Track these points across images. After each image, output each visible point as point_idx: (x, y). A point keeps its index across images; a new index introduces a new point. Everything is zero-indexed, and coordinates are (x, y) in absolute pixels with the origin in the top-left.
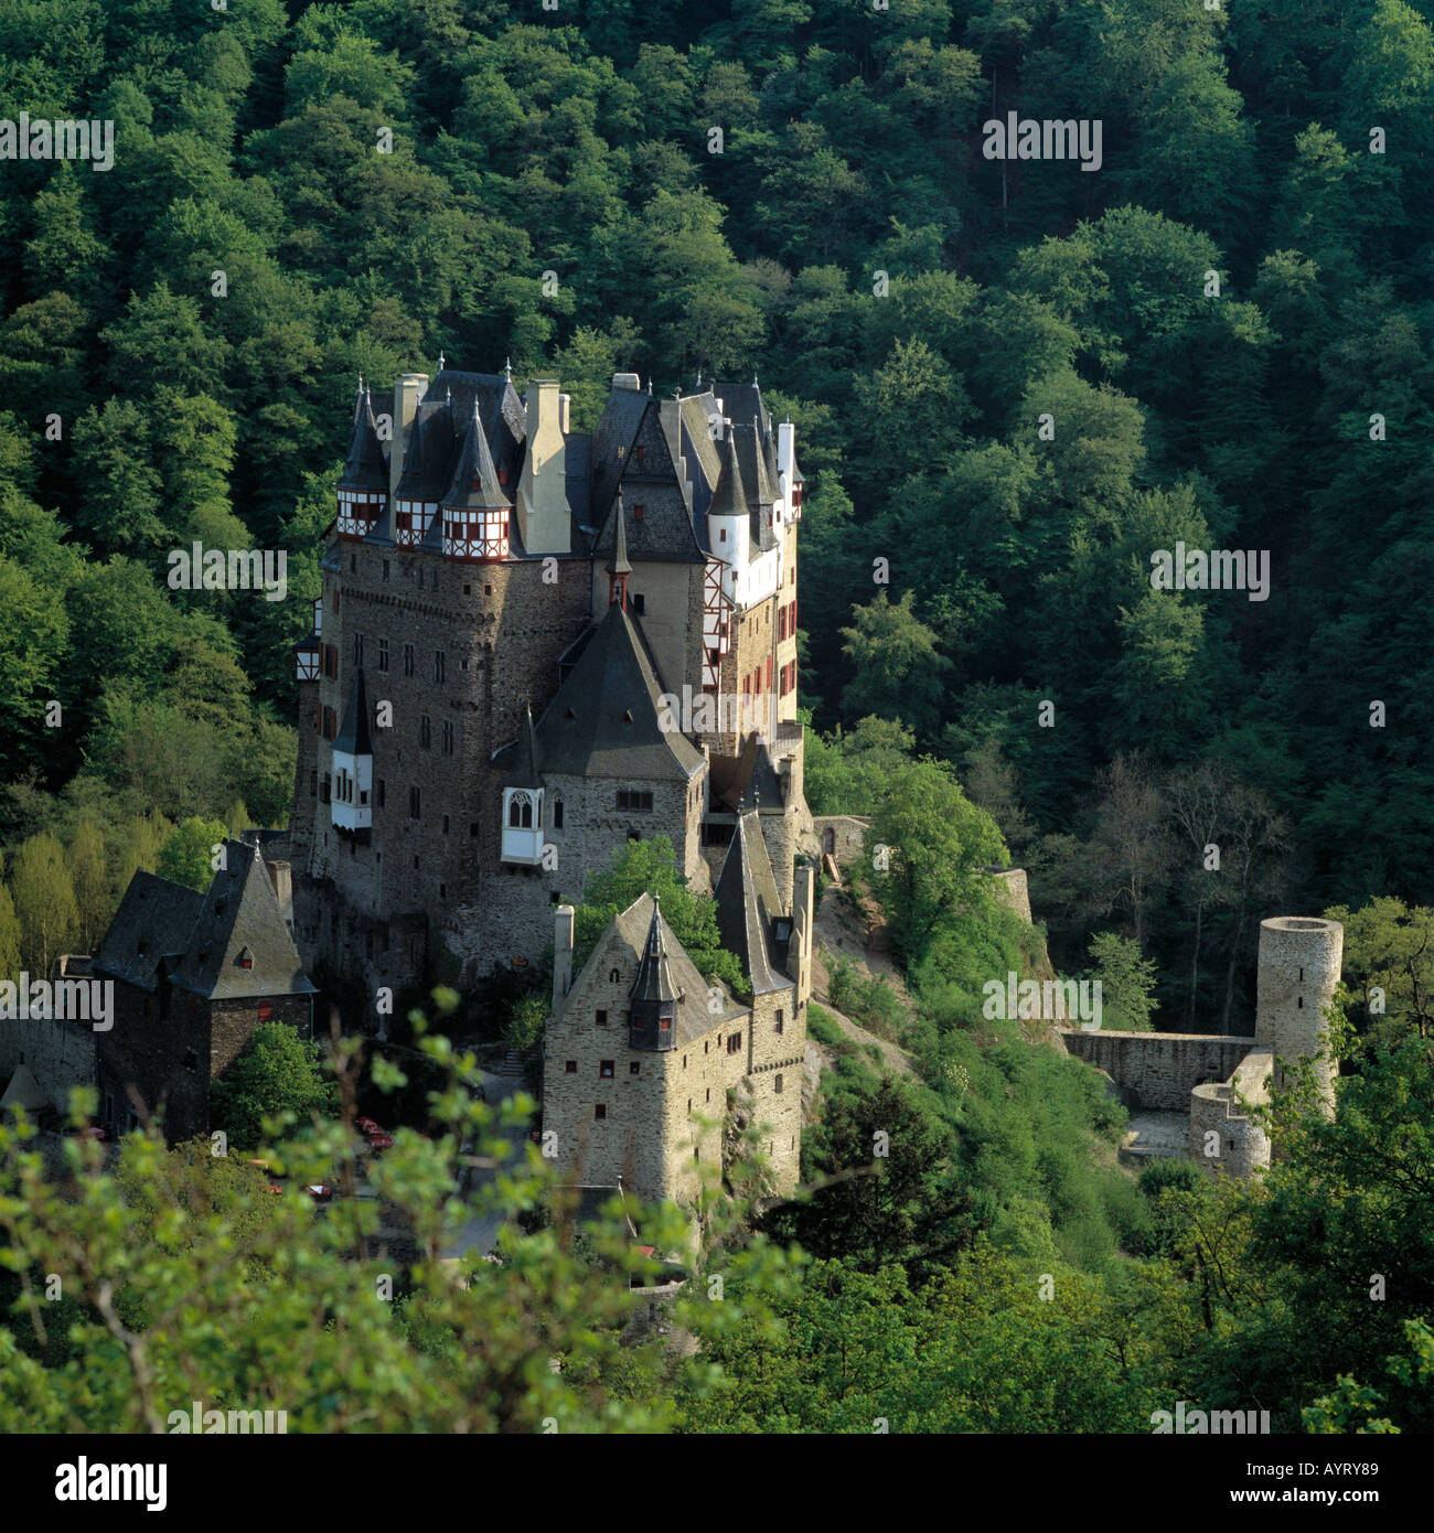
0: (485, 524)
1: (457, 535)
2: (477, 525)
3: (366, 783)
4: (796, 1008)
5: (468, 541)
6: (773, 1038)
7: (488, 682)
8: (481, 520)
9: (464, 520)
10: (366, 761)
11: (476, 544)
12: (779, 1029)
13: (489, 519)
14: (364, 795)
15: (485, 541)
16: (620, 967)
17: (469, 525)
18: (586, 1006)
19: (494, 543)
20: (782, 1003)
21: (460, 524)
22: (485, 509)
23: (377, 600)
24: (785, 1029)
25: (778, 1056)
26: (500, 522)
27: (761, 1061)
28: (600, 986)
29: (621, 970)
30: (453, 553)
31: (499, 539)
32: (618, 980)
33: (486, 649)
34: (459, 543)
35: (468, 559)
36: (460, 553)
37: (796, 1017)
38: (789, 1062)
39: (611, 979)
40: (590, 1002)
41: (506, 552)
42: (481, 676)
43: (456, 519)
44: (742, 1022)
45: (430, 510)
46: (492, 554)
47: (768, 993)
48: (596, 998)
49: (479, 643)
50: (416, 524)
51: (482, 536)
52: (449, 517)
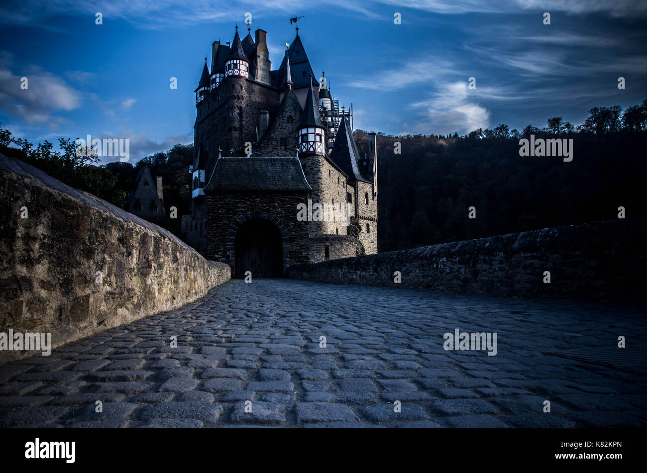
0: (239, 64)
1: (230, 68)
2: (236, 64)
3: (202, 179)
4: (374, 195)
5: (233, 70)
6: (364, 206)
7: (241, 121)
8: (238, 62)
9: (232, 63)
10: (203, 172)
11: (236, 70)
12: (367, 203)
13: (241, 63)
14: (202, 183)
15: (239, 70)
16: (293, 114)
17: (233, 63)
18: (275, 137)
19: (243, 71)
20: (367, 190)
21: (231, 64)
22: (239, 59)
23: (207, 117)
24: (369, 203)
25: (367, 215)
26: (245, 65)
27: (360, 213)
28: (282, 125)
29: (294, 117)
30: (228, 75)
31: (245, 71)
32: (292, 122)
33: (240, 109)
34: (230, 71)
35: (233, 76)
36: (231, 74)
37: (373, 199)
38: (372, 219)
39: (288, 121)
40: (277, 134)
41: (247, 77)
42: (238, 118)
43: (229, 63)
44: (351, 190)
45: (222, 75)
46: (242, 75)
47: (362, 181)
48: (280, 132)
49: (237, 106)
50: (218, 80)
51: (238, 68)
52: (227, 64)
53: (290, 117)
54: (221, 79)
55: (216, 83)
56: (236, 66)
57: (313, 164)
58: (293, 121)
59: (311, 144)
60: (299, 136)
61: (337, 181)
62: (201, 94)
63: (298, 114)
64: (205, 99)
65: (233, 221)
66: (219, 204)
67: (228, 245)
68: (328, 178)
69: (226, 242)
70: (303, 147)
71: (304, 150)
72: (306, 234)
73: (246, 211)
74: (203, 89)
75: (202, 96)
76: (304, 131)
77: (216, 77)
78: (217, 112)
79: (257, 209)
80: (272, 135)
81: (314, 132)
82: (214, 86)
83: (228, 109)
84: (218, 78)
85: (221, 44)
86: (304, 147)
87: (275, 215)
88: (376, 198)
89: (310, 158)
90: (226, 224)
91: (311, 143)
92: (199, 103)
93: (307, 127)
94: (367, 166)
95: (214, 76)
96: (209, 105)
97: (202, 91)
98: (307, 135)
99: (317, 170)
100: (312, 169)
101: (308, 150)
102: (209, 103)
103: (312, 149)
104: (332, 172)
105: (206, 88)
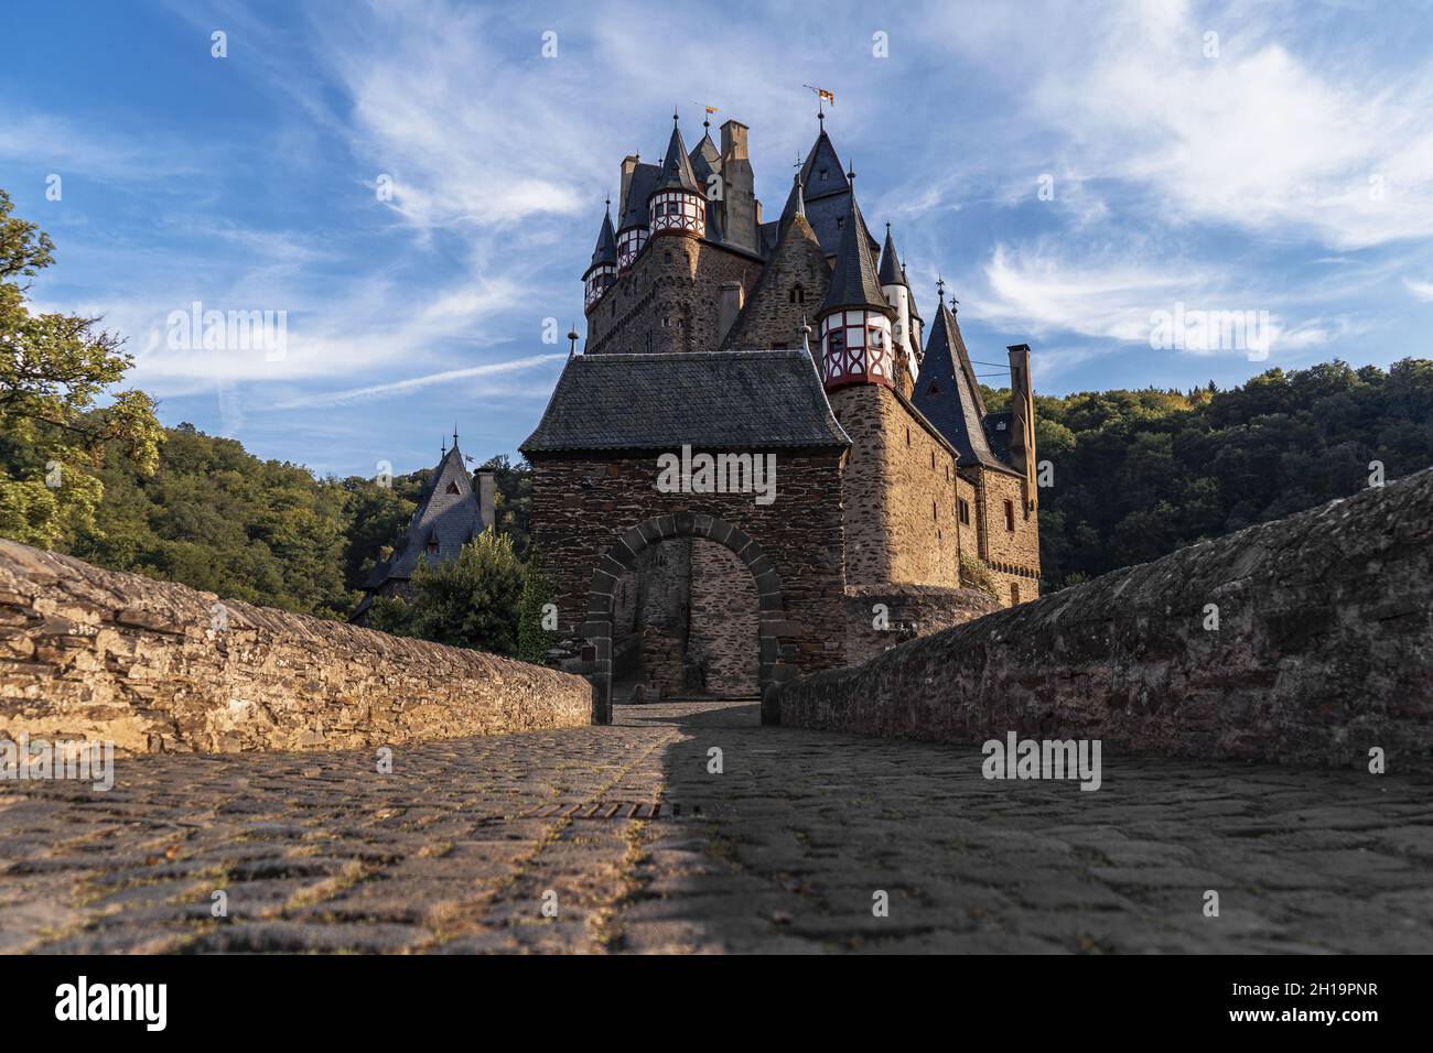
0: (683, 202)
1: (659, 214)
2: (676, 203)
4: (1026, 506)
5: (668, 216)
6: (1004, 535)
7: (687, 338)
8: (680, 198)
9: (665, 200)
11: (675, 218)
12: (1011, 527)
13: (687, 200)
15: (683, 216)
16: (805, 280)
17: (669, 202)
18: (757, 340)
19: (690, 220)
20: (1011, 494)
21: (662, 204)
22: (683, 191)
23: (610, 336)
24: (1017, 528)
25: (1013, 559)
26: (696, 205)
27: (993, 554)
28: (776, 311)
29: (804, 284)
30: (656, 229)
31: (695, 218)
32: (801, 300)
33: (686, 309)
34: (661, 219)
35: (668, 232)
36: (662, 227)
37: (1026, 517)
38: (1024, 573)
39: (792, 301)
40: (760, 332)
41: (702, 232)
42: (681, 332)
43: (658, 202)
44: (967, 492)
45: (643, 234)
46: (690, 227)
47: (997, 470)
48: (769, 326)
49: (678, 303)
50: (633, 246)
51: (680, 212)
52: (652, 204)
53: (798, 286)
54: (642, 242)
55: (629, 253)
56: (674, 208)
57: (862, 408)
58: (805, 298)
59: (856, 354)
60: (821, 338)
61: (928, 461)
62: (596, 283)
63: (819, 276)
64: (604, 294)
65: (609, 542)
66: (568, 491)
67: (594, 617)
68: (904, 449)
69: (587, 609)
70: (832, 365)
71: (837, 373)
72: (835, 583)
73: (648, 514)
74: (600, 271)
75: (599, 289)
76: (835, 322)
77: (629, 240)
78: (631, 323)
79: (679, 508)
80: (749, 335)
81: (862, 323)
82: (623, 261)
83: (657, 310)
84: (633, 240)
85: (641, 161)
86: (836, 364)
87: (737, 525)
88: (1034, 515)
89: (852, 393)
90: (588, 552)
91: (853, 352)
92: (590, 306)
93: (844, 310)
94: (1007, 433)
95: (624, 238)
96: (614, 307)
97: (599, 277)
98: (842, 331)
99: (872, 426)
100: (859, 422)
101: (846, 372)
102: (614, 301)
103: (856, 369)
104: (913, 435)
105: (608, 270)
